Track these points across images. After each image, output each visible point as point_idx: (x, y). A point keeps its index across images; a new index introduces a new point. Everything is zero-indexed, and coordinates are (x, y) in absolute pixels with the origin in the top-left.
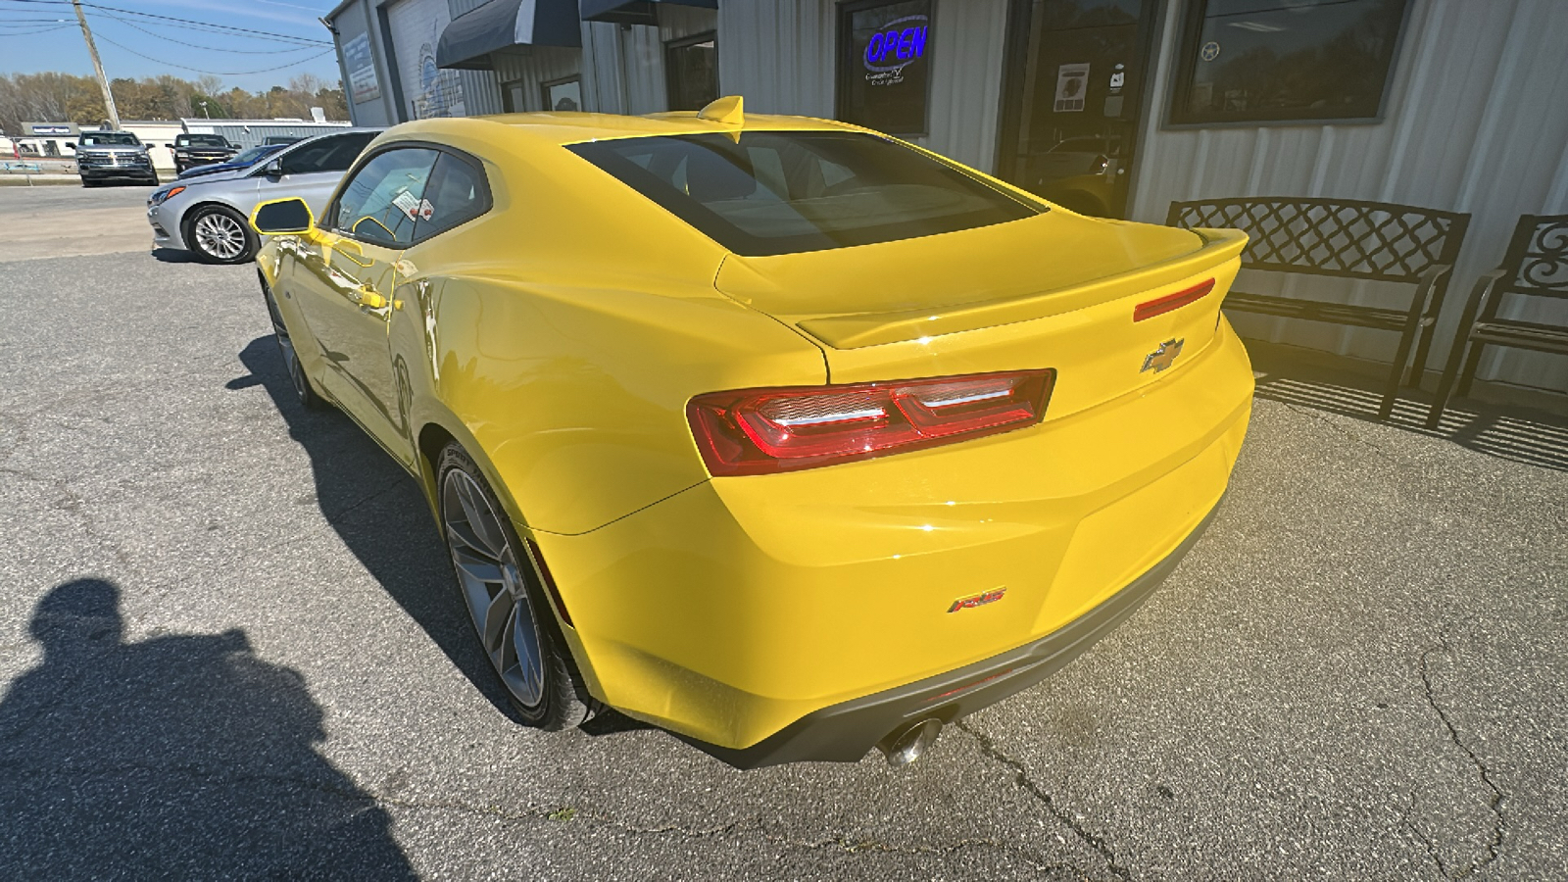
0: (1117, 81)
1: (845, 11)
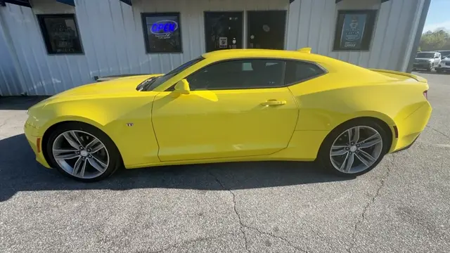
0: (234, 42)
1: (144, 16)
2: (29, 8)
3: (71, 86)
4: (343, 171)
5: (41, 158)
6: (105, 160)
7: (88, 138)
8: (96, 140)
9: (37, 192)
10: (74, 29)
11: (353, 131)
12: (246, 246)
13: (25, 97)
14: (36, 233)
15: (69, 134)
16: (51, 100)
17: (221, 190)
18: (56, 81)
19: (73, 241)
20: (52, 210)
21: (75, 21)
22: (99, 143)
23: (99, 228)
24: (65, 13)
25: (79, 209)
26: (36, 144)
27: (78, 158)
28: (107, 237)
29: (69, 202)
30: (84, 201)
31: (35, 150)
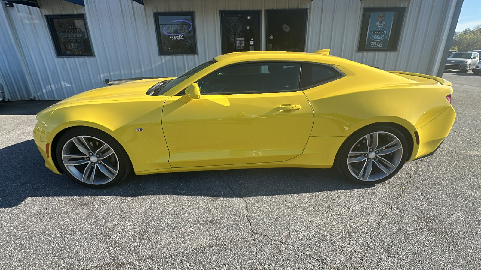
0: (252, 42)
1: (157, 16)
2: (38, 8)
3: (81, 90)
4: (362, 179)
5: (50, 163)
6: (115, 167)
7: (97, 143)
8: (106, 145)
9: (47, 198)
10: (83, 30)
11: (372, 136)
12: (256, 253)
13: (33, 101)
14: (46, 239)
15: (79, 139)
16: (59, 105)
17: (233, 197)
18: (65, 84)
19: (82, 246)
20: (62, 217)
21: (84, 22)
22: (109, 149)
23: (109, 234)
24: (75, 13)
25: (88, 216)
26: (45, 150)
27: (88, 163)
28: (116, 243)
29: (79, 208)
30: (94, 207)
31: (44, 155)
